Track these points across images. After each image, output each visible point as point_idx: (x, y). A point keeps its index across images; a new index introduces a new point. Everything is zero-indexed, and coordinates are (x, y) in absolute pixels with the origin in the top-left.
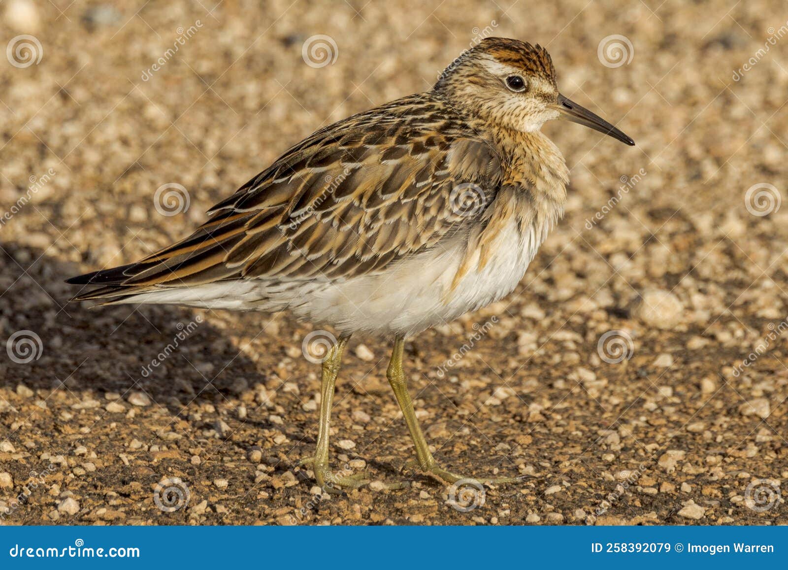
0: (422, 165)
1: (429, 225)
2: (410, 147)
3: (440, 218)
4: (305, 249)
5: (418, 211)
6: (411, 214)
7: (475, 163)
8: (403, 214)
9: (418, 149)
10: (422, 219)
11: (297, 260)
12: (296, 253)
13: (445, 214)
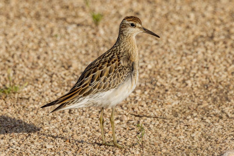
0: (115, 66)
1: (122, 78)
2: (111, 63)
3: (124, 76)
4: (97, 89)
5: (119, 76)
6: (118, 77)
7: (127, 62)
8: (116, 77)
9: (113, 63)
10: (120, 77)
11: (95, 91)
12: (95, 90)
13: (125, 75)
